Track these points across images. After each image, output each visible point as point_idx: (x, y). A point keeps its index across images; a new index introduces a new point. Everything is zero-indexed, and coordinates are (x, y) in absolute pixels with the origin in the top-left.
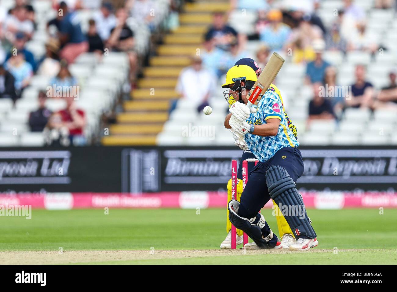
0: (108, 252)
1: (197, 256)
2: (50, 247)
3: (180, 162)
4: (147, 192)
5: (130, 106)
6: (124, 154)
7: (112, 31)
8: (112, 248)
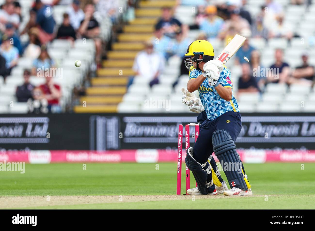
0: (79, 197)
1: (149, 200)
2: (33, 193)
3: (136, 126)
4: (110, 150)
5: (95, 81)
6: (92, 120)
7: (82, 22)
8: (82, 194)
